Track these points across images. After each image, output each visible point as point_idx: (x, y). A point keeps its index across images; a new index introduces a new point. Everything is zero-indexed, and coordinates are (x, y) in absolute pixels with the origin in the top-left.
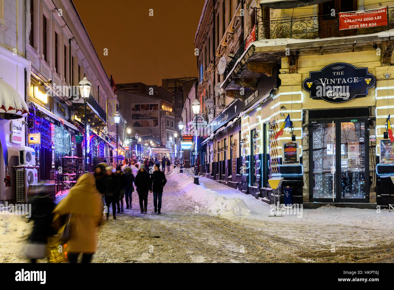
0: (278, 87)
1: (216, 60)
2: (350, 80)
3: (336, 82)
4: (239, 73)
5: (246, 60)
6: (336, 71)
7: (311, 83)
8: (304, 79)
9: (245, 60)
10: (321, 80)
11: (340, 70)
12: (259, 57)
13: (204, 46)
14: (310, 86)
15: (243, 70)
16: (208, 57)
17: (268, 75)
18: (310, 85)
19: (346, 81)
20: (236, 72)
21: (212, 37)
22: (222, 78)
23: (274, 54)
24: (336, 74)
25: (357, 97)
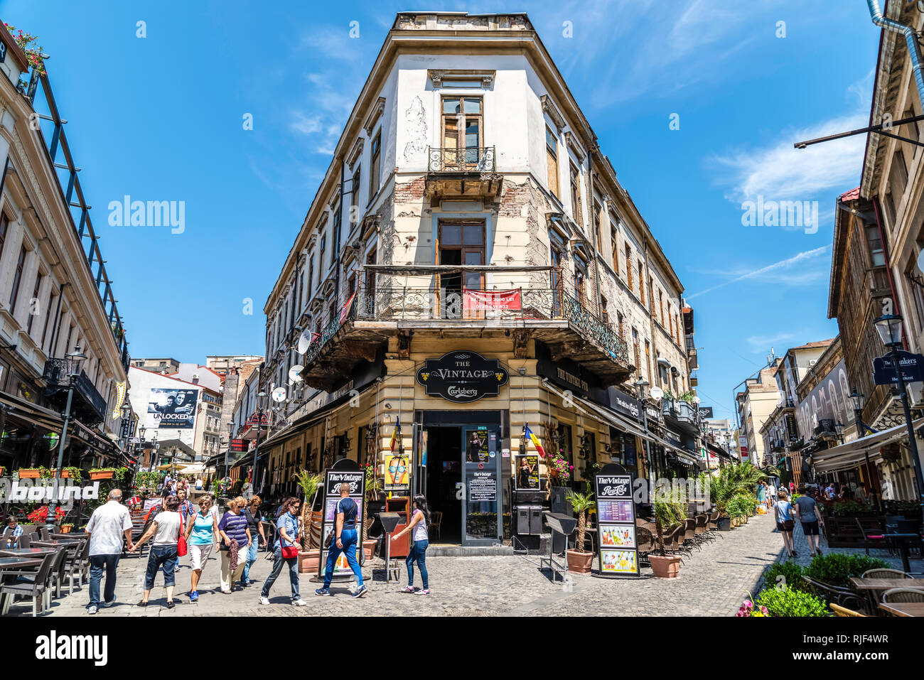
0: (382, 377)
1: (294, 334)
2: (477, 373)
3: (460, 375)
4: (328, 354)
5: (340, 337)
6: (460, 360)
7: (428, 374)
8: (418, 367)
9: (338, 336)
10: (440, 370)
11: (465, 360)
12: (359, 334)
13: (278, 313)
14: (425, 379)
15: (334, 350)
16: (282, 329)
17: (370, 360)
18: (425, 376)
19: (473, 375)
20: (324, 352)
21: (292, 302)
22: (301, 359)
23: (379, 332)
24: (459, 364)
25: (486, 396)
